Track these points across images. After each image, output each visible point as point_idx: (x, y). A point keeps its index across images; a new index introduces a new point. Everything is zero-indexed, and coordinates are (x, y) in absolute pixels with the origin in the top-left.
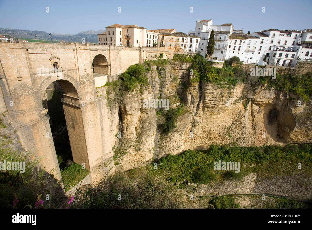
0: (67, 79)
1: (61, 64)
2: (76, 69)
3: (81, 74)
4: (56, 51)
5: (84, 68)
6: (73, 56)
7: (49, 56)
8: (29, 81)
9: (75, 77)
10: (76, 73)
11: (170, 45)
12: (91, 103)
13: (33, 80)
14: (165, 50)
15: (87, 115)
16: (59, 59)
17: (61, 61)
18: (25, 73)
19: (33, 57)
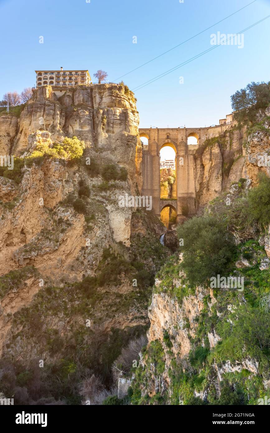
1: (171, 136)
2: (177, 139)
3: (180, 141)
4: (169, 131)
5: (182, 138)
7: (166, 133)
8: (157, 141)
9: (176, 142)
10: (177, 141)
12: (182, 156)
16: (170, 134)
17: (171, 135)
18: (156, 138)
19: (160, 133)
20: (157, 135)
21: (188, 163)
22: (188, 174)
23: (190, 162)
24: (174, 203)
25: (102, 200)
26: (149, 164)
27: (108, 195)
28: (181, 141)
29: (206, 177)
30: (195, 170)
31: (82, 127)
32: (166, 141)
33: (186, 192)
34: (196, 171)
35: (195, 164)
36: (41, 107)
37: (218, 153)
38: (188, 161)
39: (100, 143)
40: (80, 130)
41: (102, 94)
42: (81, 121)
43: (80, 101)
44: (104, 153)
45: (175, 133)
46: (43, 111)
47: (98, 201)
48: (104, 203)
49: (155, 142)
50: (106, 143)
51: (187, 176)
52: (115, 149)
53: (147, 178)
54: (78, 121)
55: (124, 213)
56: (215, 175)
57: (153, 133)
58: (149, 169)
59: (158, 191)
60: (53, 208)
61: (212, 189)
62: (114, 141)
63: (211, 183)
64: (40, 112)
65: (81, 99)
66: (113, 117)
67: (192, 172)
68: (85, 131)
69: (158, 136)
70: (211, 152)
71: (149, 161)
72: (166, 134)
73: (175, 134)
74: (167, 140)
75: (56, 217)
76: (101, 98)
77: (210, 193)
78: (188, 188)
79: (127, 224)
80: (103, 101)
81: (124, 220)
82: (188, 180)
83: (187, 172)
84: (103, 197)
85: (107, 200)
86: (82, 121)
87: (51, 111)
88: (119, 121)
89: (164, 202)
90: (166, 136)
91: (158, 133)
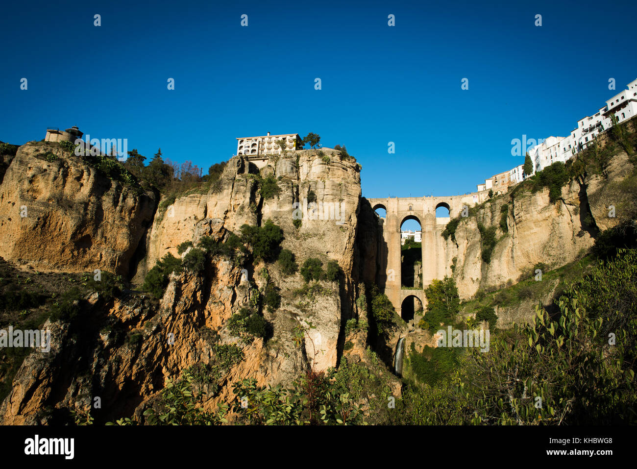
0: (416, 215)
1: (414, 208)
2: (422, 211)
3: (426, 214)
4: (412, 201)
5: (428, 210)
6: (421, 204)
7: (408, 203)
8: (396, 214)
9: (421, 215)
10: (422, 213)
11: (503, 181)
12: (429, 232)
13: (398, 214)
15: (426, 240)
16: (413, 204)
17: (414, 206)
18: (396, 210)
19: (400, 204)
20: (396, 206)
21: (437, 242)
22: (437, 255)
23: (438, 240)
25: (295, 312)
27: (304, 303)
28: (427, 212)
29: (460, 261)
30: (446, 250)
31: (280, 207)
32: (409, 214)
33: (435, 280)
35: (446, 243)
36: (229, 183)
37: (476, 230)
38: (436, 238)
39: (303, 227)
40: (279, 210)
41: (311, 163)
42: (280, 197)
43: (282, 172)
44: (309, 240)
45: (419, 203)
46: (231, 187)
47: (291, 313)
48: (298, 315)
49: (394, 215)
50: (311, 227)
51: (435, 258)
52: (324, 235)
53: (384, 261)
54: (276, 197)
55: (328, 330)
56: (471, 258)
57: (392, 203)
59: (398, 277)
60: (216, 329)
61: (468, 277)
62: (324, 223)
63: (466, 269)
64: (228, 189)
65: (284, 170)
66: (323, 191)
67: (442, 252)
68: (284, 212)
69: (398, 208)
70: (466, 228)
72: (408, 205)
73: (419, 205)
74: (410, 212)
75: (220, 342)
76: (310, 167)
77: (465, 282)
78: (437, 274)
79: (332, 345)
80: (312, 171)
81: (326, 340)
82: (437, 264)
83: (435, 253)
84: (298, 307)
85: (302, 311)
86: (281, 199)
87: (242, 187)
88: (332, 196)
89: (406, 291)
90: (408, 208)
91: (398, 204)
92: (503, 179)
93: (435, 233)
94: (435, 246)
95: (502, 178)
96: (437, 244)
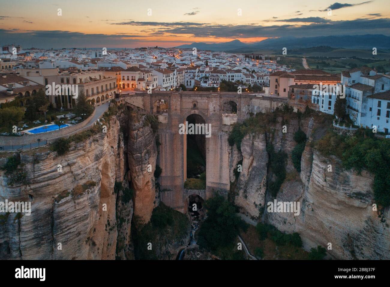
0: (200, 114)
1: (199, 106)
2: (208, 109)
3: (211, 113)
4: (196, 98)
5: (214, 109)
6: (207, 101)
7: (192, 100)
9: (206, 114)
10: (207, 111)
11: (302, 98)
12: (214, 134)
13: (181, 111)
14: (296, 103)
15: (210, 142)
16: (197, 102)
17: (198, 104)
18: (178, 108)
19: (184, 100)
20: (179, 103)
21: (221, 146)
22: (221, 159)
23: (223, 144)
24: (202, 193)
26: (168, 144)
28: (213, 112)
30: (230, 155)
33: (218, 182)
34: (232, 156)
35: (230, 148)
37: (263, 151)
38: (221, 142)
45: (204, 101)
49: (177, 113)
51: (219, 162)
53: (166, 162)
57: (175, 100)
58: (168, 151)
59: (181, 177)
67: (226, 157)
69: (181, 105)
70: (253, 144)
71: (167, 141)
72: (193, 102)
73: (205, 103)
74: (193, 111)
78: (220, 177)
82: (221, 167)
83: (219, 157)
89: (189, 191)
90: (191, 105)
91: (181, 101)
92: (302, 96)
93: (219, 136)
94: (219, 150)
95: (301, 93)
96: (221, 148)
